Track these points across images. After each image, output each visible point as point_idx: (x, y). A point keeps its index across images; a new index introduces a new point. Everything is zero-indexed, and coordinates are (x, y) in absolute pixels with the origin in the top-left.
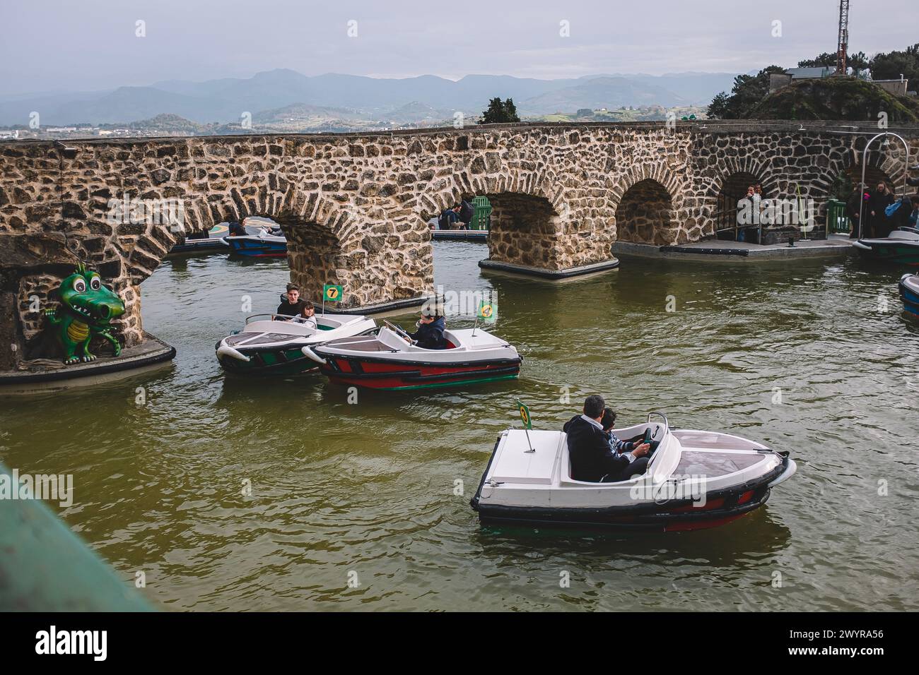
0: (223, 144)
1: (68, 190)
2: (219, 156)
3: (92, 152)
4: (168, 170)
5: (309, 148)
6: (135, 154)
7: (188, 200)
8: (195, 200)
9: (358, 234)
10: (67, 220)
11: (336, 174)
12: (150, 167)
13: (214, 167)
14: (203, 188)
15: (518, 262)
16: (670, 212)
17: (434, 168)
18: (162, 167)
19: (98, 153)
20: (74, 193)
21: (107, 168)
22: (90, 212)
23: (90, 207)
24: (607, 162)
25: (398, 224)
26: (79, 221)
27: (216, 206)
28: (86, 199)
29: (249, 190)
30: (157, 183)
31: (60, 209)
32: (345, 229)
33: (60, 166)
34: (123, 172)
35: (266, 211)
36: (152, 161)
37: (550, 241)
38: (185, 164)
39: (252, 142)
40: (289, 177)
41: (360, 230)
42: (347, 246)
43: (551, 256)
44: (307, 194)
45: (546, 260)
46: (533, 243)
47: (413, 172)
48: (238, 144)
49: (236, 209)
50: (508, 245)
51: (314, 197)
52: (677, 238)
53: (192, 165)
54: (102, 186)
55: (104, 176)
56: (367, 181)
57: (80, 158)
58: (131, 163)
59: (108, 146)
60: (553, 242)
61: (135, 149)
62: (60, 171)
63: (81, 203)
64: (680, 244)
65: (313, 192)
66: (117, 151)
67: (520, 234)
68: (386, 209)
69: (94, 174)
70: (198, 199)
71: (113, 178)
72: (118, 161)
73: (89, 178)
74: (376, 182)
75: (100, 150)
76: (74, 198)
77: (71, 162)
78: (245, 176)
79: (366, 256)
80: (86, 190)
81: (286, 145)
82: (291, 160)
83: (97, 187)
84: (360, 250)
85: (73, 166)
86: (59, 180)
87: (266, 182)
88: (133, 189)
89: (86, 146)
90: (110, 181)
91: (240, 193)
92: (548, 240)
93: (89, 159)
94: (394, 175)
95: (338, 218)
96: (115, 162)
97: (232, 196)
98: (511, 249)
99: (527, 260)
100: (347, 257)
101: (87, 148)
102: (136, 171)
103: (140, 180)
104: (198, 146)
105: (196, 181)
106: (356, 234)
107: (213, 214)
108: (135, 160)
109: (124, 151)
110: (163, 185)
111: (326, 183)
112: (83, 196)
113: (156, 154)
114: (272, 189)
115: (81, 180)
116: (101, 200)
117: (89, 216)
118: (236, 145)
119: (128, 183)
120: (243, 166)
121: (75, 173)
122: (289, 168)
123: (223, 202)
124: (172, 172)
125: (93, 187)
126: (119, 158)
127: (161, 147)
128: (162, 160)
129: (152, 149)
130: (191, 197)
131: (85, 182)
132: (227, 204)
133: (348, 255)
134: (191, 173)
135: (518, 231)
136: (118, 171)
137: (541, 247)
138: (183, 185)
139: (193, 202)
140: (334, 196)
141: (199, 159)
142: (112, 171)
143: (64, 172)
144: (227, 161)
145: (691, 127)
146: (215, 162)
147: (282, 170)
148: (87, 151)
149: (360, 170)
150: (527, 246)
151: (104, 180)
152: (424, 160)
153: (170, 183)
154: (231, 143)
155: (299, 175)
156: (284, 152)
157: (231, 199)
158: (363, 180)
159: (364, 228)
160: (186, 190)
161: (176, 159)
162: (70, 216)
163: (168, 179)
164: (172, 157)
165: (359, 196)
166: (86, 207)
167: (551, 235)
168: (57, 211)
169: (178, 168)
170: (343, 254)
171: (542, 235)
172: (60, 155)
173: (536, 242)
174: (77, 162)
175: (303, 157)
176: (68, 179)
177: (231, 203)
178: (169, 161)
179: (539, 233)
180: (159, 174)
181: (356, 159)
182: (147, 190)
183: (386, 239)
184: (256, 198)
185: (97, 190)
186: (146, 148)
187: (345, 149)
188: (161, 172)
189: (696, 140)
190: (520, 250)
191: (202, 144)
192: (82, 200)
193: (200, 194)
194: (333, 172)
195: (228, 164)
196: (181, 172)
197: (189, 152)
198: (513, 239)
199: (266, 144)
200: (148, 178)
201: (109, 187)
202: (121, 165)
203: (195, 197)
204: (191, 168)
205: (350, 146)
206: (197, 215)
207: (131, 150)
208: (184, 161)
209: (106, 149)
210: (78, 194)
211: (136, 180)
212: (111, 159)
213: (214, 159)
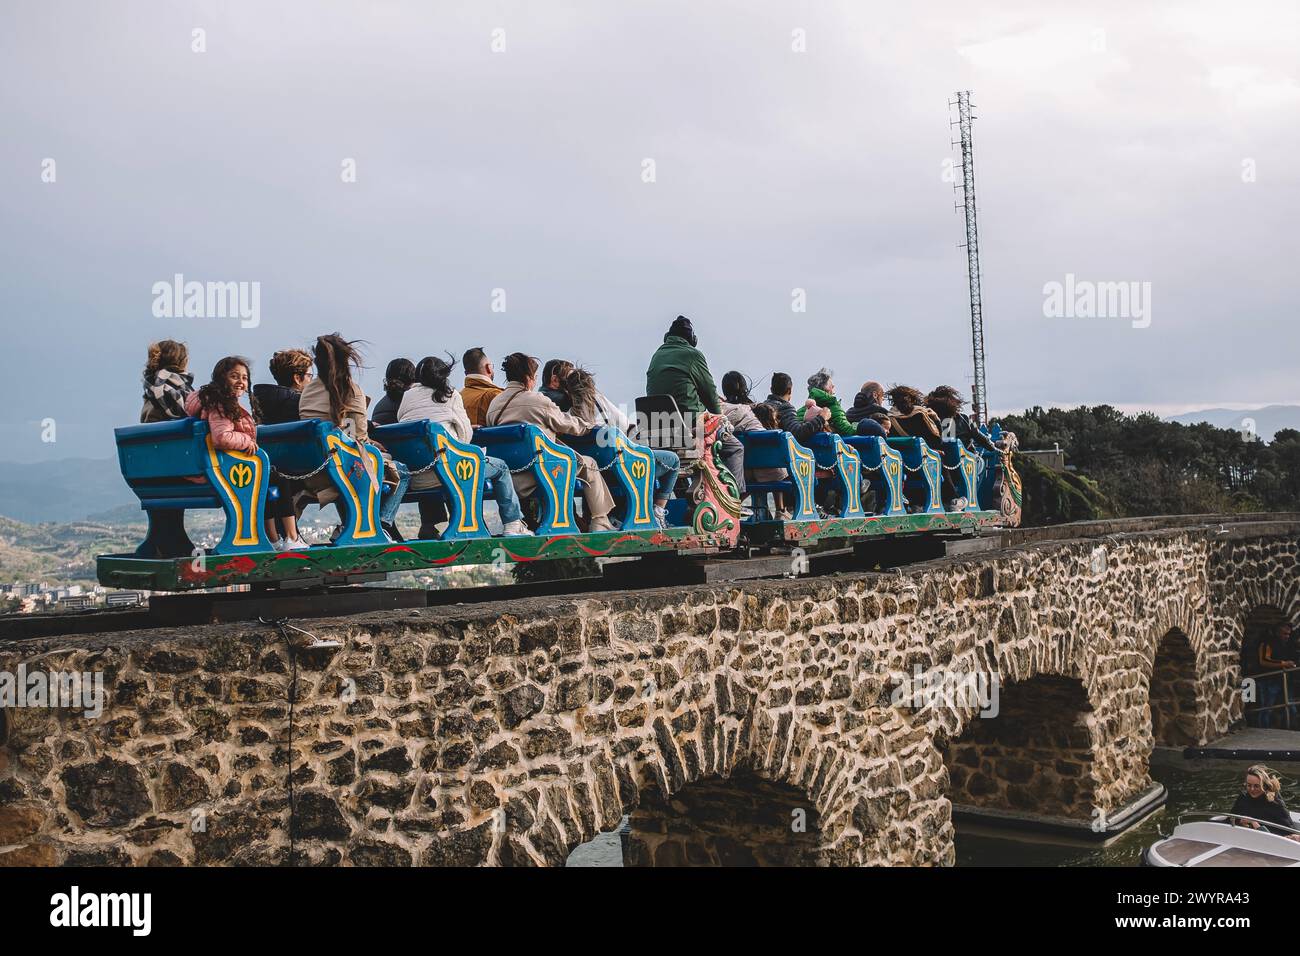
0: (644, 611)
1: (305, 758)
2: (636, 640)
3: (368, 649)
4: (539, 686)
5: (780, 610)
6: (471, 649)
7: (576, 759)
8: (589, 758)
9: (849, 796)
10: (300, 846)
11: (818, 665)
12: (501, 680)
13: (627, 668)
14: (604, 725)
15: (998, 804)
16: (1195, 683)
17: (953, 636)
18: (528, 681)
19: (385, 652)
20: (318, 765)
21: (403, 691)
22: (358, 817)
23: (360, 802)
24: (1136, 602)
25: (907, 763)
26: (331, 845)
27: (627, 767)
28: (348, 780)
29: (686, 719)
30: (512, 722)
31: (284, 815)
32: (829, 788)
33: (291, 692)
34: (439, 698)
35: (715, 768)
36: (506, 663)
37: (1077, 762)
38: (570, 668)
39: (694, 603)
40: (748, 681)
41: (851, 787)
42: (832, 825)
43: (1082, 791)
44: (774, 715)
45: (1070, 801)
46: (1037, 766)
47: (925, 650)
48: (669, 610)
49: (664, 769)
50: (970, 772)
51: (785, 720)
52: (1205, 730)
53: (587, 669)
54: (390, 739)
55: (396, 712)
56: (863, 676)
57: (338, 667)
58: (460, 672)
59: (408, 632)
60: (1084, 764)
61: (470, 635)
62: (288, 707)
63: (337, 794)
64: (1210, 741)
65: (784, 710)
66: (428, 644)
67: (1002, 749)
68: (887, 733)
69: (372, 708)
70: (595, 753)
71: (414, 717)
72: (430, 670)
73: (358, 719)
74: (875, 677)
75: (389, 642)
76: (320, 784)
77: (316, 678)
78: (677, 688)
79: (861, 843)
80: (350, 754)
81: (747, 605)
82: (752, 642)
83: (378, 744)
84: (850, 831)
85: (322, 691)
86: (285, 731)
87: (710, 698)
88: (462, 742)
89: (354, 634)
90: (408, 724)
91: (670, 728)
92: (1073, 760)
93: (364, 668)
94: (899, 658)
95: (818, 765)
96: (421, 673)
97: (658, 740)
98: (976, 777)
99: (1017, 799)
100: (832, 851)
101: (358, 638)
102: (469, 694)
103: (477, 718)
104: (599, 619)
105: (594, 709)
106: (846, 797)
107: (622, 789)
108: (467, 664)
109: (446, 641)
110: (525, 725)
111: (802, 687)
112: (341, 773)
113: (517, 645)
114: (722, 712)
115: (340, 727)
116: (386, 779)
117: (355, 827)
118: (665, 612)
119: (450, 727)
120: (674, 662)
121: (325, 709)
122: (748, 659)
123: (641, 757)
124: (545, 689)
125: (367, 745)
126: (432, 662)
127: (527, 626)
128: (528, 660)
129: (509, 634)
130: (582, 751)
131: (349, 732)
132: (650, 759)
133: (833, 846)
134: (584, 689)
135: (996, 744)
136: (426, 697)
137: (1057, 774)
138: (567, 721)
139: (586, 761)
140: (815, 715)
141: (600, 652)
142: (414, 697)
143: (298, 709)
144: (650, 652)
145: (1205, 532)
146: (629, 658)
147: (736, 665)
148: (356, 646)
149: (854, 652)
150: (1019, 773)
151: (393, 724)
152: (940, 621)
153: (541, 720)
154: (656, 609)
155: (764, 673)
156: (741, 623)
157: (654, 746)
158: (858, 673)
159: (856, 780)
160: (573, 734)
161: (556, 658)
162: (307, 835)
163: (537, 710)
164: (548, 650)
165: (850, 710)
166: (348, 803)
167: (1081, 751)
168: (276, 823)
169: (558, 679)
170: (825, 847)
171: (1056, 750)
172: (292, 662)
173: (1042, 764)
174: (332, 677)
175: (769, 630)
176: (307, 728)
177: (656, 758)
178: (541, 661)
179: (1048, 745)
180: (519, 699)
181: (850, 628)
182: (492, 742)
183: (892, 800)
184: (696, 736)
185: (377, 752)
186: (496, 632)
187: (830, 607)
188: (525, 693)
189: (1211, 553)
190: (999, 780)
191: (606, 613)
192: (340, 783)
193: (597, 741)
194: (813, 662)
195: (652, 659)
196: (564, 688)
197: (582, 637)
198: (983, 758)
199: (715, 606)
200: (494, 710)
201: (406, 742)
202: (434, 680)
203: (590, 750)
204: (586, 676)
205: (839, 600)
206: (592, 795)
207: (462, 637)
208: (571, 659)
209: (403, 639)
210: (330, 768)
211: (467, 717)
212: (414, 665)
213: (627, 651)
